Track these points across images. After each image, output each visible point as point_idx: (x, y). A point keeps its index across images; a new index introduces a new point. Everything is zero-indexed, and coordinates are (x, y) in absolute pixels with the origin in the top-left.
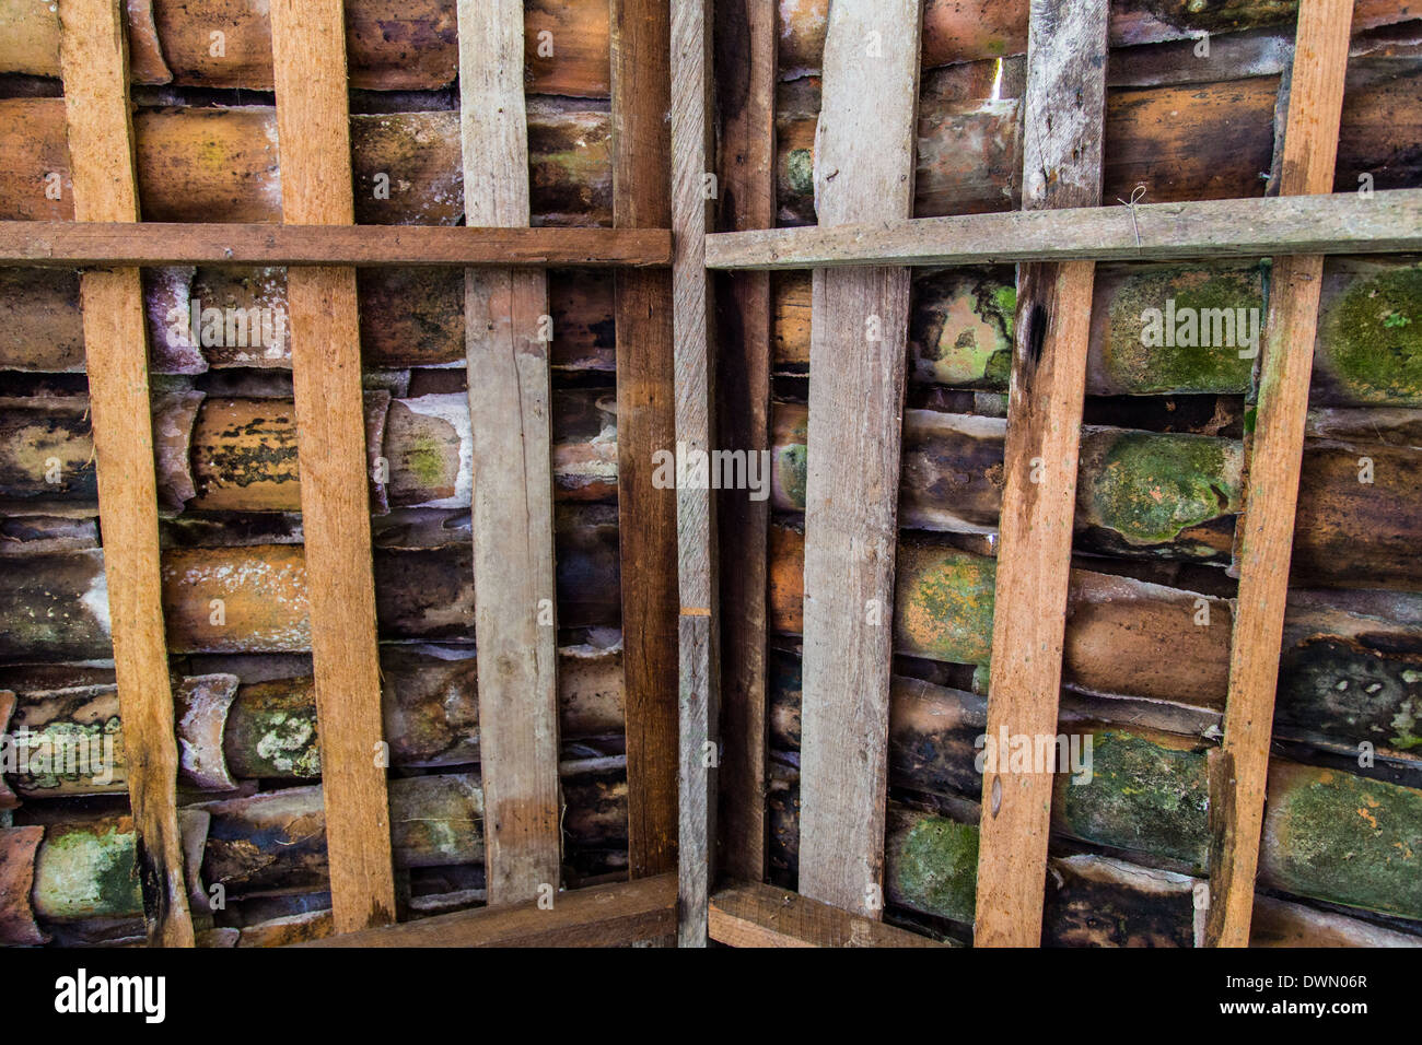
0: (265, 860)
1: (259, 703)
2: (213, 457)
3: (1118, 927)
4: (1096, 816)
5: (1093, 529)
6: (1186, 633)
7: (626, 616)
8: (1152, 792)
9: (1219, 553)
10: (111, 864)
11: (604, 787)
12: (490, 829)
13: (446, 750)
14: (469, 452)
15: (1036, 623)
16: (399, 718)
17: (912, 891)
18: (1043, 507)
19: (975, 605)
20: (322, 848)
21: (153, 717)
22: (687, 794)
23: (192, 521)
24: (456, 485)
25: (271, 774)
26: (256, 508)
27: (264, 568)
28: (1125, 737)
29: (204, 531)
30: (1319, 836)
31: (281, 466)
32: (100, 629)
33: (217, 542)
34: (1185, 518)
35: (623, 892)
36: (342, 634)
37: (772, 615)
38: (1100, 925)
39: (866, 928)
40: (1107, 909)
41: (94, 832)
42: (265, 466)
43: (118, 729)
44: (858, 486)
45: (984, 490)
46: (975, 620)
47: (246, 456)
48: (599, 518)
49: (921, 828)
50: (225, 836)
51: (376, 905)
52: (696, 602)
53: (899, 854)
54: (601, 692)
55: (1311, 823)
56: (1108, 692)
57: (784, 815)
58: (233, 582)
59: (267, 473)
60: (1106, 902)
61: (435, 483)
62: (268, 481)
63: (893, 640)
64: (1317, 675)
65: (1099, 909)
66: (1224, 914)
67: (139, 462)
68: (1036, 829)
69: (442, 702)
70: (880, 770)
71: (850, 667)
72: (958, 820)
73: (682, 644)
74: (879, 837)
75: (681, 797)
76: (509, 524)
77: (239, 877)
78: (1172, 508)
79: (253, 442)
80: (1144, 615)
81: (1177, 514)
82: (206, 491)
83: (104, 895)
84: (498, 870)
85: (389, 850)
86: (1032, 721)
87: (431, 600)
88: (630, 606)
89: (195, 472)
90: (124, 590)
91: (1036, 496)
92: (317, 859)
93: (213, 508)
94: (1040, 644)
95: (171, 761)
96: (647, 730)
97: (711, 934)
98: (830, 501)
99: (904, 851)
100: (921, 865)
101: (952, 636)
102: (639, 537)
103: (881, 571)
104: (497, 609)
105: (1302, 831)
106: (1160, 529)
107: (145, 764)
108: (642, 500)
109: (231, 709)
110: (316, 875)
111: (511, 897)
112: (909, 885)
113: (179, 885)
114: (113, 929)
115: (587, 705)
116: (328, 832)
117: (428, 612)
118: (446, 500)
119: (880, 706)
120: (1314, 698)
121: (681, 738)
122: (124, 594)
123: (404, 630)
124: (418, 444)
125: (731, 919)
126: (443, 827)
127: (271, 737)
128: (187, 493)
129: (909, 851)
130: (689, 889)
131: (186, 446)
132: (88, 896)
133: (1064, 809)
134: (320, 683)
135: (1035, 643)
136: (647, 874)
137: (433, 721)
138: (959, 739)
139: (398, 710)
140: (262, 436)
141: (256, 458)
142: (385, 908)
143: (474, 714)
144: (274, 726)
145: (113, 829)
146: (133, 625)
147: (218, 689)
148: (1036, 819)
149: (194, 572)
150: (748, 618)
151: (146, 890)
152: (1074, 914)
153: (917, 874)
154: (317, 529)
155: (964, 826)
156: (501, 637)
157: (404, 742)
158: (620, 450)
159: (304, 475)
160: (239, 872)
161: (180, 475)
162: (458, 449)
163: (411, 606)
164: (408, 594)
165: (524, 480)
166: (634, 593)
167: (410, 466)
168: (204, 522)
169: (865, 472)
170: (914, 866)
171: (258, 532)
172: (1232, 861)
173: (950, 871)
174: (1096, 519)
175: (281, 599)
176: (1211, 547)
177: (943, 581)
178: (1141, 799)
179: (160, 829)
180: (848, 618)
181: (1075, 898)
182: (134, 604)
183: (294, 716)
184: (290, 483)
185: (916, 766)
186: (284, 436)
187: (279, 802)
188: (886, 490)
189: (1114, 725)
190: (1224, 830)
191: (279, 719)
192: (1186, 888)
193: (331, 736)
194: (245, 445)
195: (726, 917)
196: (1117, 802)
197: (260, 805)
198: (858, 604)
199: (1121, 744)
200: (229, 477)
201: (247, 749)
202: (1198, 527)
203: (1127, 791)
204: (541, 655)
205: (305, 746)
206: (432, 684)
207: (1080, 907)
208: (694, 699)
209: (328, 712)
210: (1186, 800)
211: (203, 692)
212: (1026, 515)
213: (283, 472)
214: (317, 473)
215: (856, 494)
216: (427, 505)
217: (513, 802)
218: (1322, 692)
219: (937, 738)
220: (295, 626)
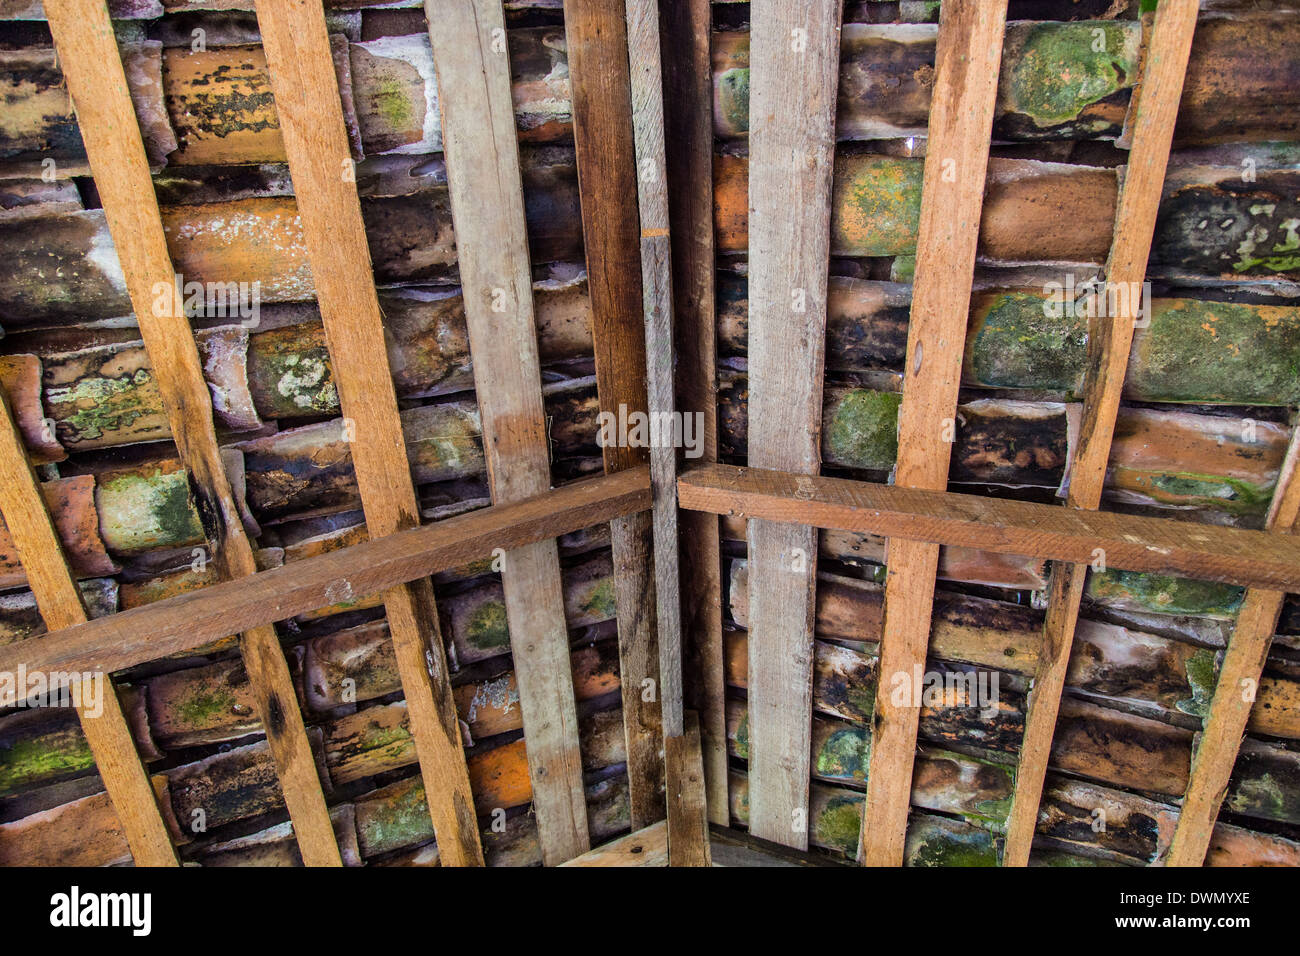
0: (300, 485)
1: (271, 348)
2: (187, 106)
3: (1008, 448)
4: (997, 363)
5: (1009, 115)
6: (1080, 199)
7: (588, 248)
8: (1042, 337)
9: (1112, 125)
10: (165, 500)
11: (577, 402)
12: (489, 442)
13: (443, 379)
14: (434, 93)
15: (958, 205)
16: (399, 352)
17: (843, 449)
18: (969, 97)
19: (902, 199)
20: (349, 470)
21: (181, 363)
22: (655, 394)
23: (171, 180)
24: (425, 127)
25: (292, 412)
26: (236, 160)
27: (254, 220)
28: (1021, 297)
29: (183, 189)
30: (1172, 349)
31: (257, 113)
32: (111, 286)
33: (198, 200)
34: (1089, 95)
35: (605, 483)
36: (341, 276)
37: (718, 234)
38: (995, 448)
39: (808, 481)
40: (1000, 436)
41: (141, 475)
42: (241, 114)
43: (147, 379)
44: (800, 99)
45: (914, 91)
46: (901, 212)
47: (220, 104)
48: (551, 160)
49: (849, 399)
50: (258, 468)
51: (402, 513)
52: (654, 224)
53: (831, 422)
54: (570, 318)
55: (1166, 340)
56: (1012, 259)
57: (731, 408)
58: (228, 235)
59: (245, 122)
60: (1000, 431)
61: (405, 127)
62: (246, 130)
63: (831, 239)
64: (1183, 219)
65: (994, 436)
66: (1095, 419)
67: (120, 112)
68: (950, 379)
69: (435, 336)
70: (819, 353)
71: (792, 269)
72: (879, 390)
73: (644, 264)
74: (818, 409)
75: (650, 398)
76: (481, 163)
77: (279, 502)
78: (1078, 87)
79: (224, 89)
80: (1045, 188)
81: (1082, 93)
82: (185, 143)
83: (164, 526)
84: (499, 476)
85: (407, 466)
86: (951, 290)
87: (415, 241)
88: (593, 238)
89: (174, 123)
90: (131, 243)
91: (963, 88)
92: (345, 480)
93: (192, 162)
94: (960, 224)
95: (206, 402)
96: (614, 347)
97: (681, 505)
98: (772, 117)
99: (835, 419)
100: (850, 427)
101: (880, 230)
102: (596, 170)
103: (820, 177)
104: (477, 245)
105: (1159, 347)
106: (1066, 109)
107: (182, 407)
108: (597, 135)
109: (248, 354)
110: (345, 494)
111: (512, 497)
112: (840, 445)
113: (232, 509)
114: (169, 560)
115: (560, 330)
116: (353, 454)
117: (413, 253)
118: (414, 145)
119: (820, 299)
120: (1181, 238)
121: (648, 348)
122: (132, 249)
123: (392, 273)
124: (384, 87)
125: (699, 489)
126: (448, 445)
127: (288, 377)
128: (168, 146)
129: (839, 418)
130: (660, 473)
131: (161, 95)
132: (151, 528)
133: (971, 361)
134: (328, 323)
135: (956, 222)
136: (619, 469)
137: (429, 353)
138: (884, 319)
139: (397, 345)
140: (233, 83)
141: (231, 106)
142: (410, 515)
143: (465, 344)
144: (290, 367)
145: (158, 472)
146: (146, 277)
147: (232, 338)
148: (950, 371)
149: (187, 228)
150: (697, 239)
151: (203, 517)
152: (975, 443)
153: (847, 436)
154: (304, 174)
155: (883, 393)
156: (483, 271)
157: (406, 375)
158: (573, 85)
159: (283, 119)
160: (279, 498)
161: (160, 126)
162: (423, 90)
163: (397, 249)
164: (394, 237)
165: (490, 118)
166: (595, 224)
167: (380, 110)
168: (182, 181)
169: (805, 85)
170: (844, 430)
171: (239, 186)
172: (1105, 377)
173: (874, 428)
174: (1012, 106)
175: (278, 247)
176: (1107, 120)
177: (873, 182)
178: (1034, 344)
179: (206, 463)
180: (790, 224)
181: (975, 431)
182: (143, 257)
183: (305, 357)
184: (268, 131)
185: (848, 347)
186: (254, 82)
187: (300, 437)
188: (826, 101)
189: (1012, 289)
190: (1101, 354)
191: (292, 360)
192: (1060, 412)
193: (344, 371)
194: (218, 93)
195: (694, 488)
196: (1014, 349)
197: (284, 441)
198: (799, 211)
199: (1017, 303)
200: (207, 128)
201: (269, 389)
202: (1099, 102)
203: (1023, 339)
204: (519, 287)
205: (321, 383)
206: (423, 321)
207: (980, 437)
208: (658, 312)
209: (339, 349)
210: (1070, 339)
211: (219, 342)
212: (953, 108)
213: (260, 120)
214: (296, 117)
215: (797, 107)
216: (396, 151)
217: (506, 418)
218: (1187, 232)
219: (866, 321)
220: (294, 273)
